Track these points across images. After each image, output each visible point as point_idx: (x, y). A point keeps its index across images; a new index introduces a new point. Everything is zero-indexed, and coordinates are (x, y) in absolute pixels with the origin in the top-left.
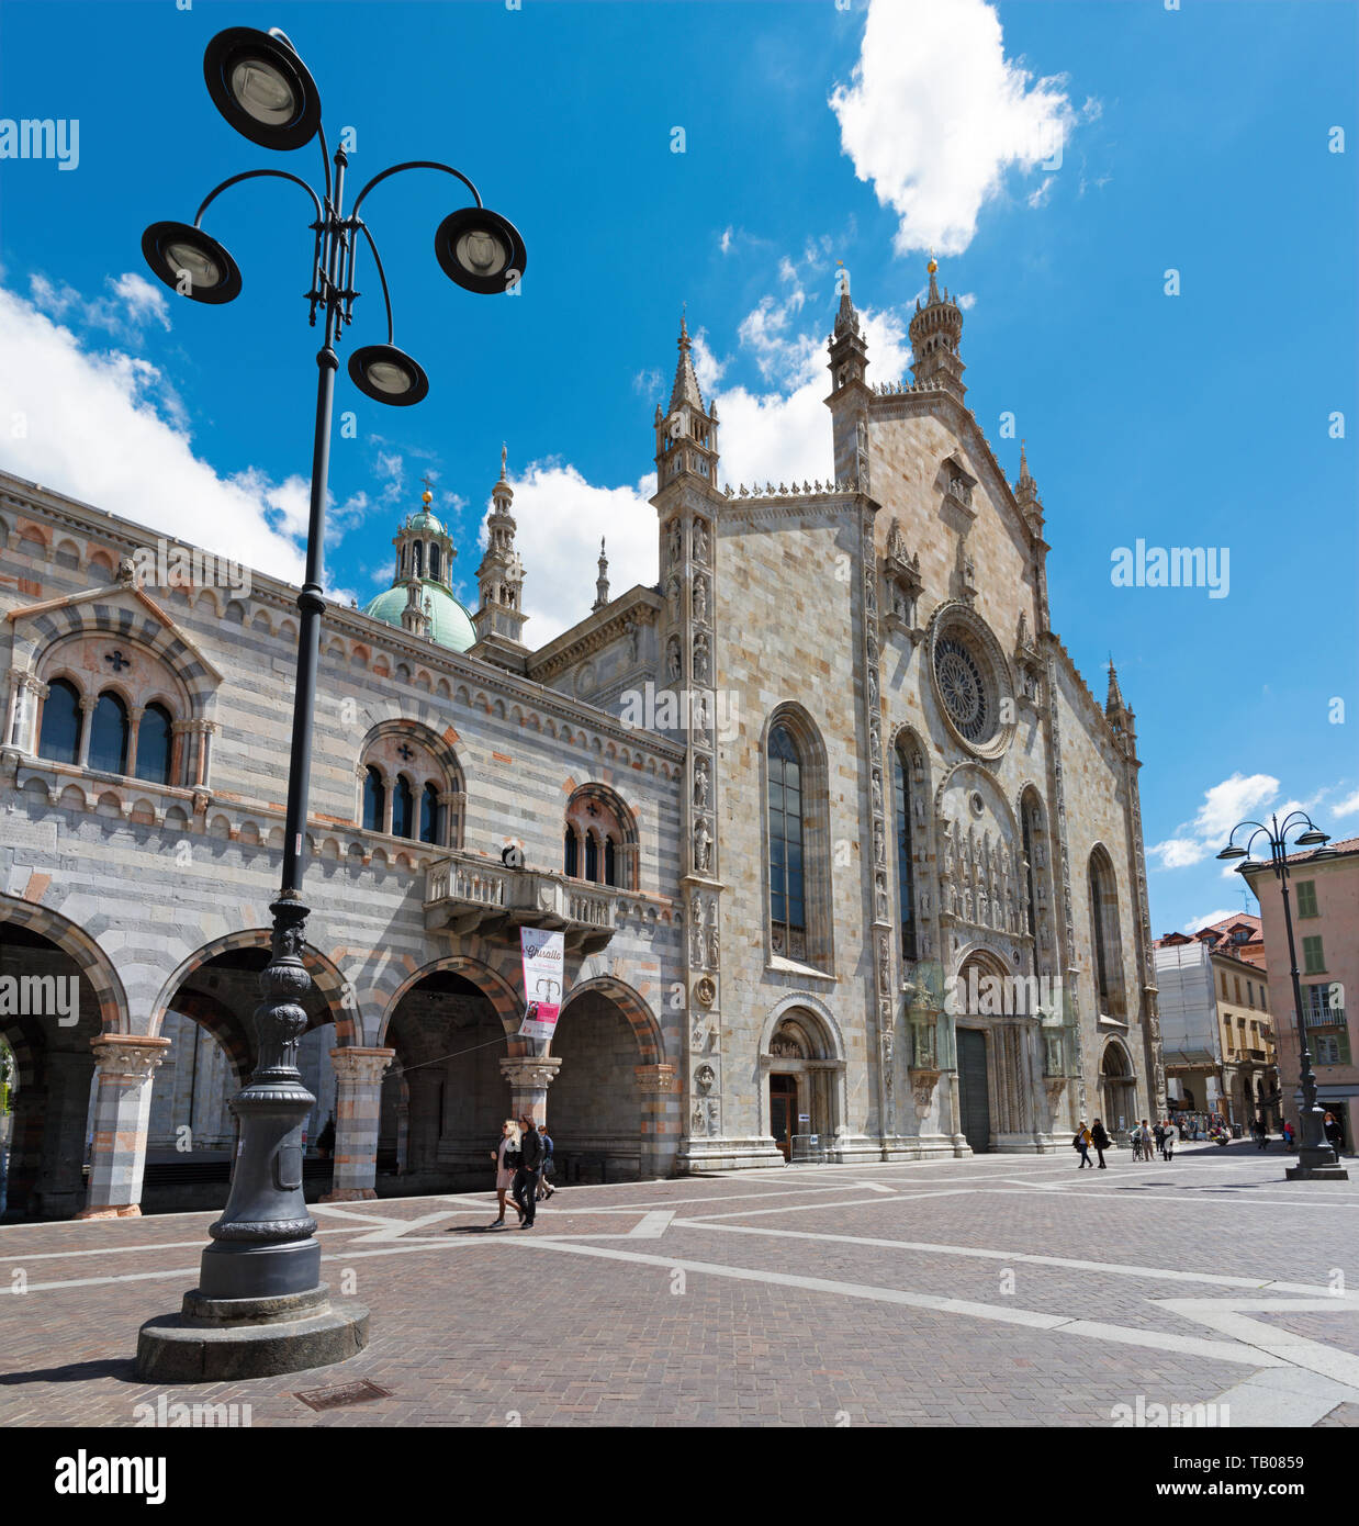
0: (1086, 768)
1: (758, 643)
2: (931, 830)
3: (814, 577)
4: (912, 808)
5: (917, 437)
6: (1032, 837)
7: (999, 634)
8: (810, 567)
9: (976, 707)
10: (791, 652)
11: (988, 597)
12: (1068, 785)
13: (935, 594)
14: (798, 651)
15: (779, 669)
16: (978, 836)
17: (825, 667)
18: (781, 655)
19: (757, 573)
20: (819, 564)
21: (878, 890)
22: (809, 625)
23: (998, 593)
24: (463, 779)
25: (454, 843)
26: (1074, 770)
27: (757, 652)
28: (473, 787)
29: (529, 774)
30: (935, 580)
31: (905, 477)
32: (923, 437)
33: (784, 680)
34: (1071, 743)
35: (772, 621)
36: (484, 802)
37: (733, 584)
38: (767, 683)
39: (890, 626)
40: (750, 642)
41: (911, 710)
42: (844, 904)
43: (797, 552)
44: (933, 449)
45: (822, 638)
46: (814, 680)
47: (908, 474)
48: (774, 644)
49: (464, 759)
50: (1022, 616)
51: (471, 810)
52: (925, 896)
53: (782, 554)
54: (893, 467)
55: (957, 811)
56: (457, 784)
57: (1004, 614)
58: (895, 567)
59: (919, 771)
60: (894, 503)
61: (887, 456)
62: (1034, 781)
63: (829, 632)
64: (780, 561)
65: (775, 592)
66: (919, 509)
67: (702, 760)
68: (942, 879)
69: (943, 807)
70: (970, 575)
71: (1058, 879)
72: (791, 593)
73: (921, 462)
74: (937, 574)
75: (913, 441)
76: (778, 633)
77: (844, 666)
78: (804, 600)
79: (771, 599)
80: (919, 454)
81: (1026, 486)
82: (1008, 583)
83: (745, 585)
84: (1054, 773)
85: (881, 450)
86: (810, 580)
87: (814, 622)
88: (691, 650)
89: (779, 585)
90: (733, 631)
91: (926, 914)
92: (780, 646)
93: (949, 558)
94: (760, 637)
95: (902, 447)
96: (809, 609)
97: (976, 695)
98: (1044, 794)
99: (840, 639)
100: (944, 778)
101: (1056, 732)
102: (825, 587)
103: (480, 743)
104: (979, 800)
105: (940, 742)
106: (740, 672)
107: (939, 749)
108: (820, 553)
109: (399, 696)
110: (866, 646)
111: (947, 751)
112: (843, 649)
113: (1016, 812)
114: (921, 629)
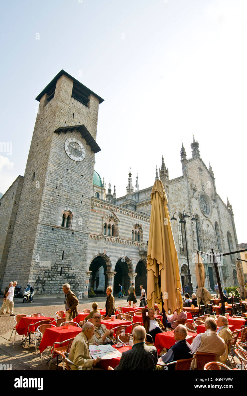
2: (201, 232)
4: (198, 227)
5: (194, 165)
6: (217, 230)
7: (209, 195)
8: (181, 190)
9: (206, 208)
11: (207, 189)
12: (222, 221)
13: (199, 190)
14: (180, 204)
15: (178, 207)
16: (209, 231)
17: (184, 206)
18: (178, 205)
19: (174, 193)
21: (194, 243)
22: (182, 200)
24: (142, 231)
25: (141, 241)
26: (223, 218)
28: (144, 232)
31: (193, 172)
32: (195, 164)
34: (222, 212)
35: (177, 200)
36: (145, 235)
37: (171, 195)
39: (193, 196)
40: (174, 204)
41: (197, 211)
42: (190, 246)
43: (179, 188)
44: (196, 166)
45: (183, 201)
46: (183, 208)
48: (178, 203)
49: (143, 228)
50: (212, 191)
51: (144, 236)
52: (201, 243)
54: (191, 171)
55: (205, 227)
57: (209, 191)
58: (193, 188)
59: (199, 221)
60: (192, 177)
62: (216, 220)
63: (184, 200)
65: (177, 195)
66: (195, 177)
68: (204, 240)
69: (203, 227)
70: (204, 186)
71: (222, 238)
72: (179, 195)
73: (195, 169)
74: (199, 187)
75: (194, 166)
76: (178, 202)
78: (181, 195)
81: (211, 168)
84: (220, 219)
85: (189, 169)
86: (181, 192)
90: (172, 202)
91: (202, 247)
93: (200, 183)
94: (175, 203)
95: (192, 167)
96: (182, 197)
97: (206, 206)
98: (218, 222)
100: (203, 222)
101: (219, 211)
102: (184, 193)
103: (144, 226)
104: (208, 225)
105: (202, 216)
106: (173, 209)
107: (201, 217)
108: (182, 187)
109: (136, 220)
110: (190, 202)
111: (202, 217)
112: (187, 202)
113: (214, 226)
114: (197, 197)
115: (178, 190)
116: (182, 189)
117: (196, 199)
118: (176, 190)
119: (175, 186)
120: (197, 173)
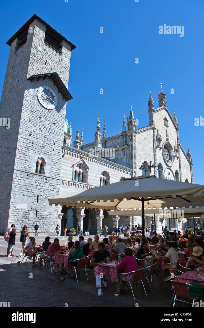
0: (184, 166)
1: (141, 152)
5: (160, 115)
6: (177, 178)
7: (172, 145)
10: (145, 153)
11: (171, 140)
12: (182, 169)
13: (164, 140)
14: (146, 153)
15: (144, 156)
17: (149, 155)
19: (141, 142)
23: (172, 138)
24: (110, 178)
26: (183, 166)
27: (141, 154)
29: (116, 177)
33: (144, 158)
34: (182, 162)
35: (143, 149)
36: (112, 181)
38: (142, 159)
39: (158, 146)
40: (140, 153)
41: (160, 160)
43: (146, 137)
44: (162, 117)
45: (149, 150)
46: (148, 157)
49: (110, 176)
50: (175, 141)
51: (111, 183)
53: (144, 138)
54: (157, 121)
55: (166, 175)
56: (109, 179)
57: (173, 142)
58: (158, 138)
60: (158, 127)
61: (157, 119)
62: (177, 169)
64: (143, 139)
65: (143, 144)
67: (135, 172)
69: (165, 175)
70: (168, 136)
72: (145, 144)
73: (161, 119)
74: (163, 137)
76: (143, 151)
77: (152, 154)
78: (147, 145)
79: (143, 145)
80: (161, 118)
81: (175, 119)
82: (173, 136)
83: (139, 144)
84: (180, 167)
86: (147, 142)
87: (148, 148)
88: (134, 155)
89: (144, 143)
90: (138, 151)
92: (144, 153)
93: (165, 134)
94: (141, 151)
95: (159, 117)
98: (179, 171)
99: (151, 150)
100: (165, 170)
101: (180, 161)
102: (149, 142)
103: (111, 173)
104: (169, 173)
106: (139, 158)
108: (148, 137)
109: (104, 168)
110: (154, 151)
111: (165, 166)
112: (152, 151)
113: (175, 175)
114: (162, 146)
115: (144, 140)
116: (148, 139)
117: (160, 148)
118: (142, 139)
119: (142, 135)
120: (163, 124)
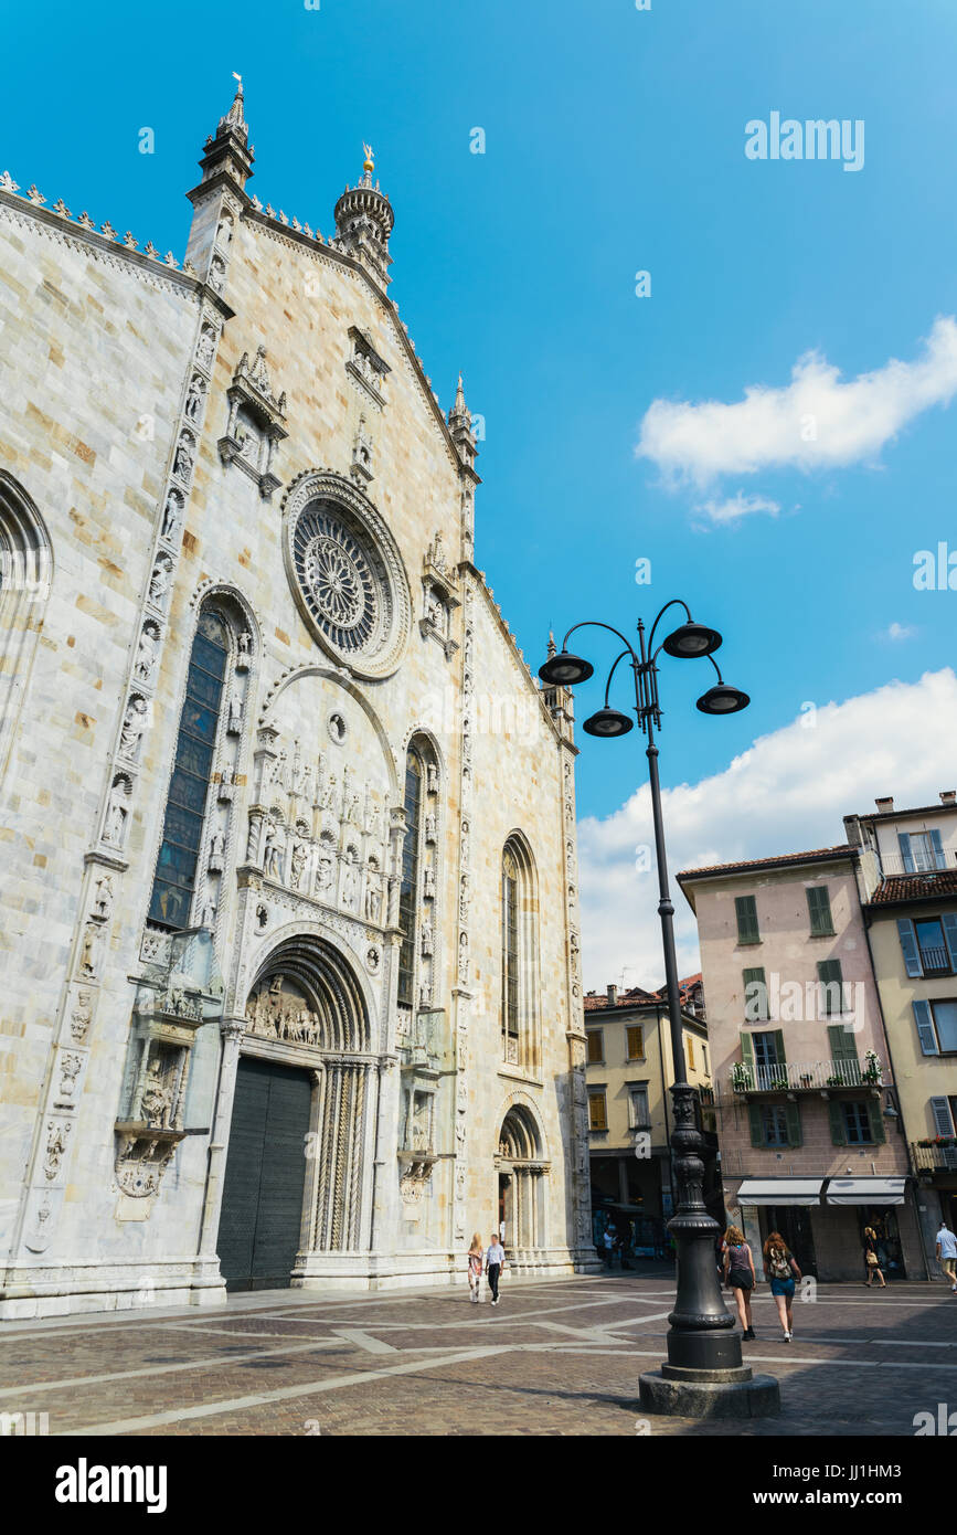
2: (250, 742)
3: (95, 337)
4: (224, 705)
6: (424, 799)
7: (402, 541)
8: (91, 323)
10: (19, 406)
11: (390, 493)
14: (35, 410)
16: (333, 770)
17: (85, 453)
20: (109, 327)
22: (68, 388)
23: (406, 497)
30: (313, 440)
31: (287, 314)
32: (324, 290)
39: (224, 454)
44: (335, 310)
46: (59, 460)
47: (291, 312)
50: (437, 535)
52: (221, 836)
54: (270, 295)
55: (299, 725)
59: (245, 658)
60: (262, 331)
61: (263, 278)
63: (107, 414)
66: (303, 356)
68: (255, 815)
70: (364, 452)
71: (455, 859)
72: (45, 336)
73: (315, 313)
74: (317, 435)
78: (66, 353)
80: (312, 302)
85: (255, 269)
86: (87, 337)
87: (80, 389)
95: (291, 284)
97: (360, 600)
98: (445, 748)
100: (285, 676)
104: (341, 723)
105: (285, 628)
107: (281, 636)
110: (173, 459)
111: (296, 644)
113: (399, 755)
114: (276, 477)
117: (266, 484)
120: (329, 354)
